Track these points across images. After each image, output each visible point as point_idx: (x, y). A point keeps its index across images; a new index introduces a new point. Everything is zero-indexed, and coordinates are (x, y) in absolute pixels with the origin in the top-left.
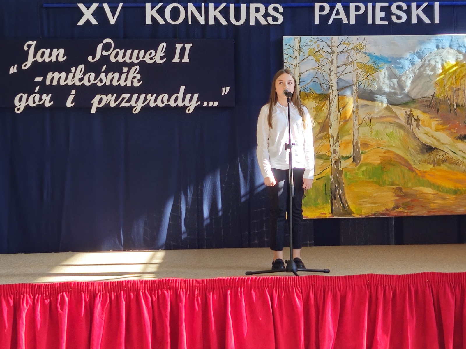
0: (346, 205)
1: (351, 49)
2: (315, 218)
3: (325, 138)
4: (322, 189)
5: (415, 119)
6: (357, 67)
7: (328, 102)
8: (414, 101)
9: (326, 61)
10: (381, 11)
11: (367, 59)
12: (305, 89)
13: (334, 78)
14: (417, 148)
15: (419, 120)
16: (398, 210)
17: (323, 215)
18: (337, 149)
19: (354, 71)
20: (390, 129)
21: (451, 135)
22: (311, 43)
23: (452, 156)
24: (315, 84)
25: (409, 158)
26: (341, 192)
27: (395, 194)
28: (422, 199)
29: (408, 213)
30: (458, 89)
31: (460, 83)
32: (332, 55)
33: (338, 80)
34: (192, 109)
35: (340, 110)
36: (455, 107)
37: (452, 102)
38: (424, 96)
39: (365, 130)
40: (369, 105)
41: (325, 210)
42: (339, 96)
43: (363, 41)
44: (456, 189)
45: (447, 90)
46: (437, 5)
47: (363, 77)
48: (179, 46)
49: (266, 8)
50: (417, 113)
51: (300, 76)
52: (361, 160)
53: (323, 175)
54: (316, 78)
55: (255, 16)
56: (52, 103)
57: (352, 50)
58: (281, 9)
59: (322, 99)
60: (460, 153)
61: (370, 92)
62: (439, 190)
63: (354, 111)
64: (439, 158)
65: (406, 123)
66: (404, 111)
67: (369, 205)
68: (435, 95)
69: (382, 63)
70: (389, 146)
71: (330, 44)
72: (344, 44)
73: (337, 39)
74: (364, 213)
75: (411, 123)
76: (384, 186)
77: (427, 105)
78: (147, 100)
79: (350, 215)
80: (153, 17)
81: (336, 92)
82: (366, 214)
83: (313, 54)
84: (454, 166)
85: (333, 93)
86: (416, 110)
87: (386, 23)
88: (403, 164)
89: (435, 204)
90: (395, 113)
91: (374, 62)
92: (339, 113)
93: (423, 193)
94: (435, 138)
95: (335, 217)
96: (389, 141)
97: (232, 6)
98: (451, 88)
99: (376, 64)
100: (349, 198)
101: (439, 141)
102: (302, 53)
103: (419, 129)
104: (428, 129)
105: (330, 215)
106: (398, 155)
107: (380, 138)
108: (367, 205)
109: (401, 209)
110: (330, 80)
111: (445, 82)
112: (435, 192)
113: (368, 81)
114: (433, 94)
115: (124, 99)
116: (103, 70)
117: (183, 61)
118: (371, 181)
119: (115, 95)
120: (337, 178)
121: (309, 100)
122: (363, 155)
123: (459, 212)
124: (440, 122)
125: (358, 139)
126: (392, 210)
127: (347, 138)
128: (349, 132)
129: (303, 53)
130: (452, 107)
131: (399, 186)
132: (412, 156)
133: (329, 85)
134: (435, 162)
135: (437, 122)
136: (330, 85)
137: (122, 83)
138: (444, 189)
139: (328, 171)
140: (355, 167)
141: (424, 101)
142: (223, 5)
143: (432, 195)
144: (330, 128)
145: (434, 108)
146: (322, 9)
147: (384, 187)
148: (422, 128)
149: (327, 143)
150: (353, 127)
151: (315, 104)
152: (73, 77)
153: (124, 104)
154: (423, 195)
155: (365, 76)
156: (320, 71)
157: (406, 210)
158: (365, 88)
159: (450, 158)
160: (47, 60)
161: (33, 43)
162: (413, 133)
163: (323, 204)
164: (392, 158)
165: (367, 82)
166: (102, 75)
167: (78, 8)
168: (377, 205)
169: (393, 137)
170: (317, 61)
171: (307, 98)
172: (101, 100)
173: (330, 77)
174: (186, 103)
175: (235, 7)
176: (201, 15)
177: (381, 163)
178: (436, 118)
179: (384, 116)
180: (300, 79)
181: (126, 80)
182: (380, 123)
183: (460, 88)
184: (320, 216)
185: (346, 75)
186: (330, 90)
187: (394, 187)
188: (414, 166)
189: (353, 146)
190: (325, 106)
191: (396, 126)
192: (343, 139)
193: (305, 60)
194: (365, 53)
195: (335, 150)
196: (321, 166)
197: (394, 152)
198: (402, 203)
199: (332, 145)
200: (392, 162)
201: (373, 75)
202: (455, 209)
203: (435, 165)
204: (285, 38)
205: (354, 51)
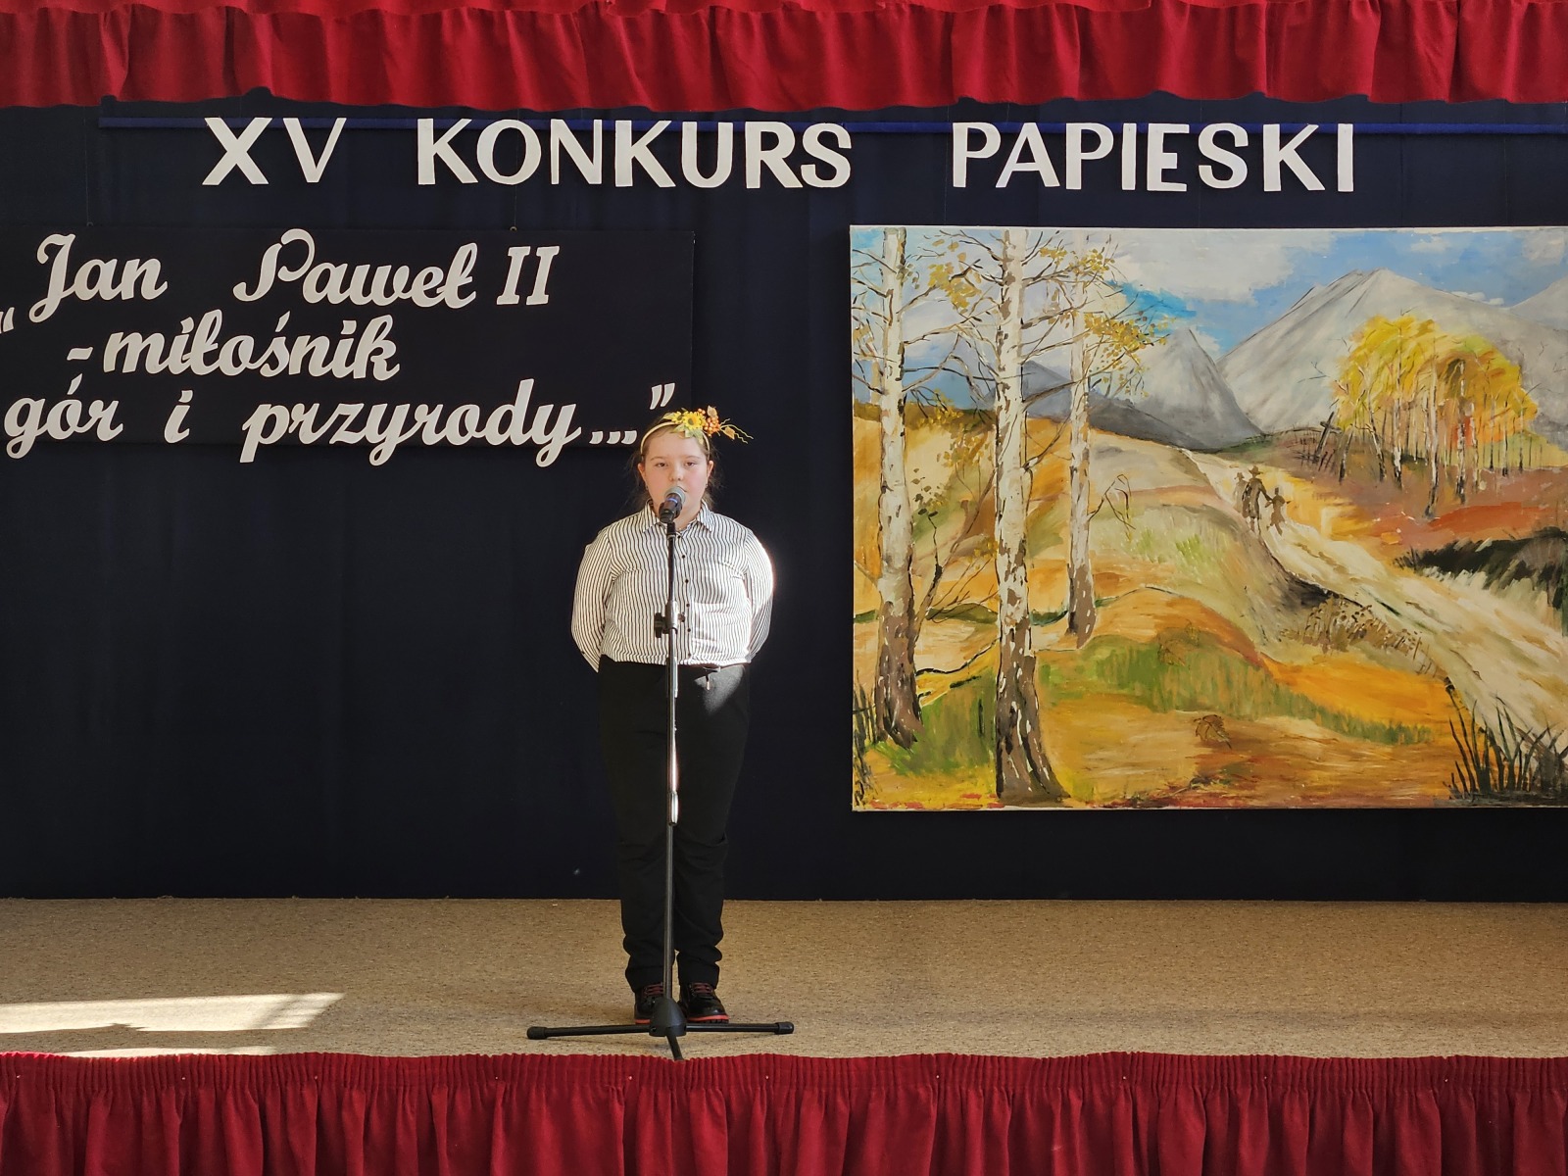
0: (1045, 770)
1: (1068, 270)
2: (945, 809)
3: (983, 554)
4: (969, 716)
5: (1268, 498)
6: (1086, 327)
7: (991, 437)
8: (1265, 439)
9: (986, 305)
10: (1164, 151)
11: (1116, 304)
12: (921, 398)
13: (1011, 363)
14: (1272, 590)
15: (1282, 501)
16: (1208, 789)
17: (970, 801)
18: (1020, 591)
19: (1078, 338)
20: (1189, 530)
21: (1383, 550)
22: (939, 249)
23: (1384, 620)
24: (953, 378)
25: (1247, 625)
26: (1029, 728)
27: (1199, 737)
28: (1285, 754)
29: (1238, 797)
30: (1410, 406)
31: (1414, 386)
32: (1005, 287)
33: (1026, 368)
34: (553, 453)
35: (1031, 463)
36: (1397, 463)
37: (1387, 447)
38: (1298, 425)
39: (1107, 530)
40: (1123, 449)
41: (976, 784)
42: (1028, 419)
43: (1104, 245)
44: (1394, 727)
45: (1373, 406)
46: (1345, 132)
47: (1103, 359)
48: (518, 254)
49: (799, 136)
50: (1276, 478)
51: (902, 351)
52: (1095, 626)
53: (974, 673)
54: (956, 358)
55: (762, 162)
56: (120, 428)
57: (1069, 274)
58: (845, 141)
59: (975, 426)
60: (1411, 610)
61: (1127, 409)
62: (1338, 728)
63: (1076, 470)
64: (1342, 626)
65: (1241, 509)
66: (1232, 474)
67: (1116, 772)
68: (1332, 424)
69: (1167, 316)
70: (1183, 584)
71: (999, 255)
72: (1044, 252)
73: (1020, 237)
74: (1099, 798)
75: (1254, 512)
76: (1165, 711)
77: (1306, 452)
78: (416, 422)
79: (1057, 802)
80: (439, 163)
81: (1017, 405)
82: (1105, 799)
83: (945, 282)
84: (1388, 652)
85: (1007, 409)
86: (1273, 469)
87: (1182, 188)
88: (1226, 641)
89: (1326, 774)
90: (1204, 478)
91: (1141, 313)
92: (1028, 474)
93: (1286, 737)
94: (1330, 562)
95: (1007, 808)
96: (1183, 565)
97: (690, 130)
98: (1384, 401)
99: (1145, 319)
100: (1053, 747)
101: (1341, 569)
102: (910, 279)
103: (1280, 532)
104: (1307, 532)
105: (993, 801)
106: (1211, 614)
107: (1156, 558)
108: (1109, 772)
109: (1216, 787)
110: (999, 368)
111: (1368, 380)
112: (1328, 734)
113: (1121, 372)
114: (1326, 420)
115: (342, 419)
116: (278, 330)
117: (531, 301)
118: (1125, 695)
119: (316, 406)
120: (1017, 681)
121: (931, 428)
122: (1101, 608)
123: (1401, 801)
124: (1350, 509)
125: (1087, 557)
126: (1189, 788)
127: (1050, 554)
128: (1056, 534)
129: (914, 280)
130: (1387, 463)
131: (1213, 713)
132: (1256, 618)
133: (997, 384)
134: (1327, 637)
135: (1338, 510)
136: (999, 382)
137: (340, 370)
138: (1355, 728)
139: (990, 659)
140: (1074, 648)
141: (1299, 440)
142: (661, 126)
143: (1317, 744)
144: (997, 522)
145: (1330, 464)
146: (976, 140)
147: (1163, 715)
148: (1292, 529)
149: (988, 570)
150: (1071, 520)
151: (954, 440)
152: (188, 349)
153: (344, 436)
154: (1292, 743)
155: (1112, 357)
156: (968, 338)
157: (1236, 788)
158: (1110, 396)
159: (1377, 626)
160: (108, 294)
161: (66, 241)
162: (1260, 542)
163: (972, 764)
164: (1194, 622)
165: (1116, 374)
166: (278, 345)
167: (208, 129)
168: (1142, 772)
169: (1196, 554)
170: (960, 304)
171: (927, 422)
172: (271, 422)
173: (999, 357)
174: (537, 434)
175: (700, 134)
176: (591, 156)
177: (1158, 637)
178: (1337, 495)
179: (1169, 485)
180: (902, 363)
181: (350, 360)
182: (1158, 508)
183: (1414, 401)
184: (961, 802)
185: (1049, 351)
186: (999, 397)
187: (1196, 714)
188: (1260, 649)
189: (1071, 580)
190: (982, 449)
191: (1210, 520)
192: (1037, 557)
193: (919, 303)
194: (1112, 284)
195: (1011, 594)
196: (965, 645)
197: (1199, 602)
198: (1222, 768)
199: (1002, 578)
200: (1193, 636)
201: (1135, 356)
202: (1390, 789)
203: (1327, 648)
204: (855, 230)
205: (1077, 275)
